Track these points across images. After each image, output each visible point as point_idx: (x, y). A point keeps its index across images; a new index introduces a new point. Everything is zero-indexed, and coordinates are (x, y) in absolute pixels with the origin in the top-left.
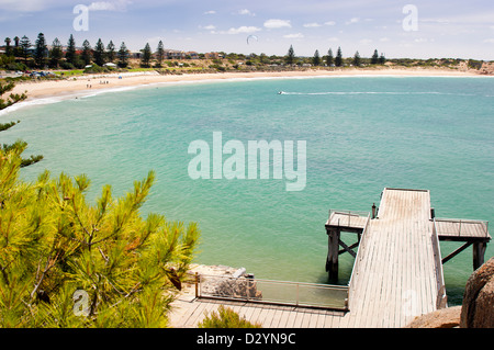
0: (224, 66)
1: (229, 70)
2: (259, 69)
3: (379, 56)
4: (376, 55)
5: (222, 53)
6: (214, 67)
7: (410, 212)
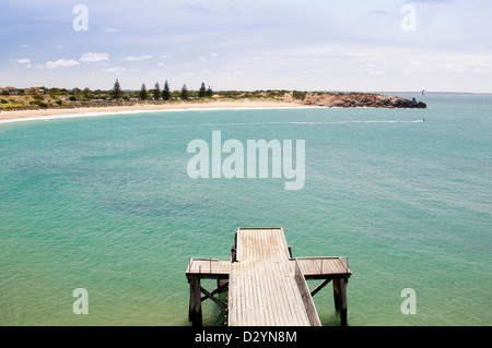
0: (46, 101)
1: (52, 106)
2: (84, 105)
3: (207, 88)
4: (203, 88)
5: (43, 88)
6: (36, 103)
7: (268, 252)
